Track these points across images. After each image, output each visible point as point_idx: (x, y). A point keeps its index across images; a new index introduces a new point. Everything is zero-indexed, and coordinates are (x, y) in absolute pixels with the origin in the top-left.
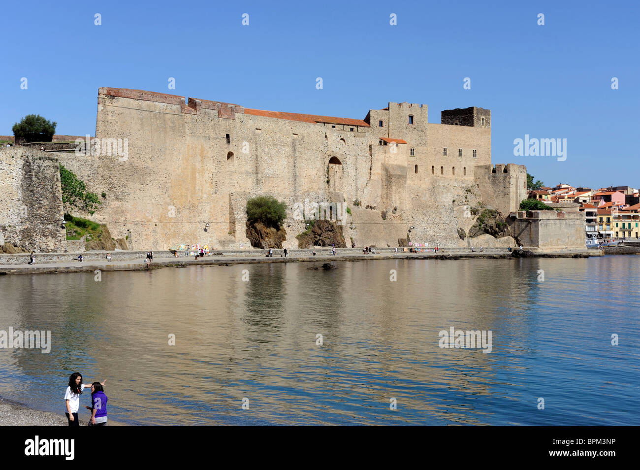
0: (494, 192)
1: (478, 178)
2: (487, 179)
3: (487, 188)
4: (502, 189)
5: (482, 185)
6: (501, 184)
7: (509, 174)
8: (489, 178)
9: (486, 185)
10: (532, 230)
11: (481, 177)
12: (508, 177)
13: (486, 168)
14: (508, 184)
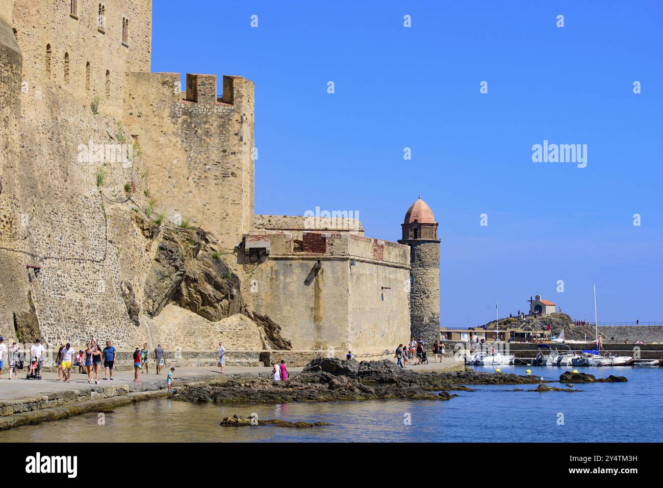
0: (191, 164)
1: (135, 112)
2: (168, 121)
3: (168, 151)
4: (215, 155)
5: (151, 139)
6: (215, 141)
7: (239, 107)
8: (174, 116)
9: (162, 140)
10: (325, 292)
11: (145, 110)
12: (236, 117)
13: (164, 83)
14: (235, 140)
